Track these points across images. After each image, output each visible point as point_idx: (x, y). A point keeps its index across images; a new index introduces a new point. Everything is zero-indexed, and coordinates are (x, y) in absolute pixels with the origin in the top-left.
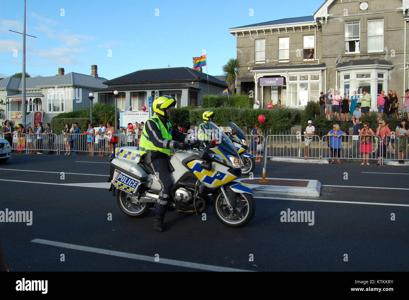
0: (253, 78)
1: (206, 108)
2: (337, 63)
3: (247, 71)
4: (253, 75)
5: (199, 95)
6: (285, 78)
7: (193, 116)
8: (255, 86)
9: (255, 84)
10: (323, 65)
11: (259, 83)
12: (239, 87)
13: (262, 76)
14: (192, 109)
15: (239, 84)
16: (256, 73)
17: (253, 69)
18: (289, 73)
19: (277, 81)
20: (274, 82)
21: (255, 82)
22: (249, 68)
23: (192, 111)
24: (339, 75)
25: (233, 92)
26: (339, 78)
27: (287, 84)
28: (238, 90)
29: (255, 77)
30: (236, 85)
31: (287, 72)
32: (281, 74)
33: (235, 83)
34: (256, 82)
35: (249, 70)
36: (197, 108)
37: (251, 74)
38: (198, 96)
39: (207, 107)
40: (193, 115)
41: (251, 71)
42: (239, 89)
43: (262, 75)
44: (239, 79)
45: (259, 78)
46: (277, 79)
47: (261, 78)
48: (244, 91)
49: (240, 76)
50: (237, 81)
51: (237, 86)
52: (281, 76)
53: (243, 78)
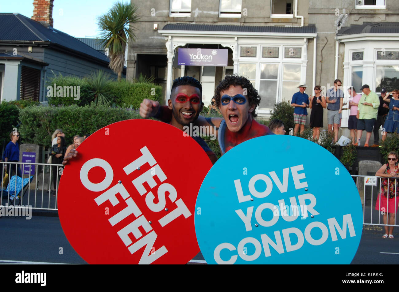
0: (163, 47)
1: (57, 106)
2: (339, 25)
3: (152, 31)
4: (164, 40)
5: (44, 77)
6: (230, 52)
7: (27, 123)
8: (166, 65)
9: (166, 60)
10: (311, 28)
11: (175, 59)
12: (133, 65)
13: (183, 45)
14: (25, 106)
15: (133, 59)
16: (170, 37)
17: (165, 28)
18: (241, 41)
19: (213, 56)
20: (209, 58)
21: (168, 57)
22: (155, 26)
23: (27, 112)
24: (341, 51)
25: (119, 74)
26: (342, 57)
27: (235, 63)
28: (131, 71)
29: (168, 45)
30: (126, 58)
31: (236, 39)
32: (224, 43)
33: (124, 56)
34: (170, 56)
35: (156, 31)
36: (38, 104)
37: (159, 38)
38: (42, 78)
39: (60, 104)
40: (28, 120)
41: (160, 31)
42: (133, 69)
43: (183, 42)
44: (132, 47)
45: (176, 49)
46: (214, 52)
47: (181, 47)
48: (144, 75)
49: (136, 41)
50: (130, 52)
51: (130, 62)
52: (224, 46)
53: (142, 46)
